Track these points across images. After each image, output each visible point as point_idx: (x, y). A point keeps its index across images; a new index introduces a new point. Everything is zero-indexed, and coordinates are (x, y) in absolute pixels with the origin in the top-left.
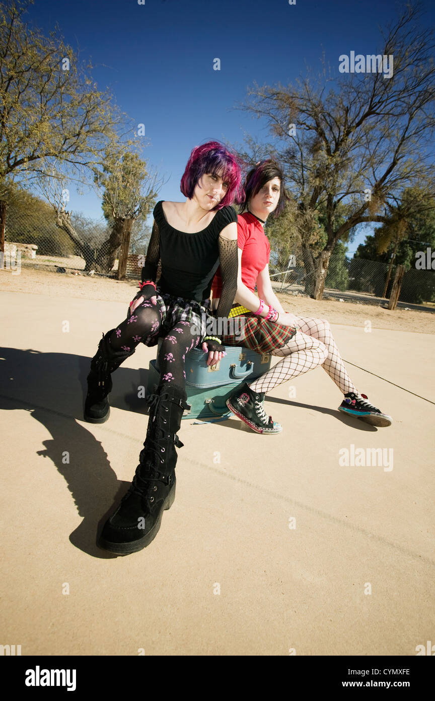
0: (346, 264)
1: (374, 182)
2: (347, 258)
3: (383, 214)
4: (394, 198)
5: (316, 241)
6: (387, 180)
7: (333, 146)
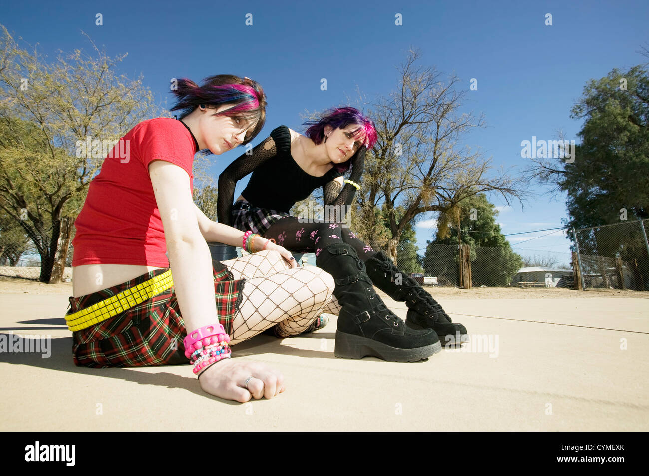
0: (419, 262)
1: (422, 177)
2: (418, 256)
3: (437, 203)
4: (442, 188)
5: (385, 244)
6: (432, 174)
7: (380, 152)
